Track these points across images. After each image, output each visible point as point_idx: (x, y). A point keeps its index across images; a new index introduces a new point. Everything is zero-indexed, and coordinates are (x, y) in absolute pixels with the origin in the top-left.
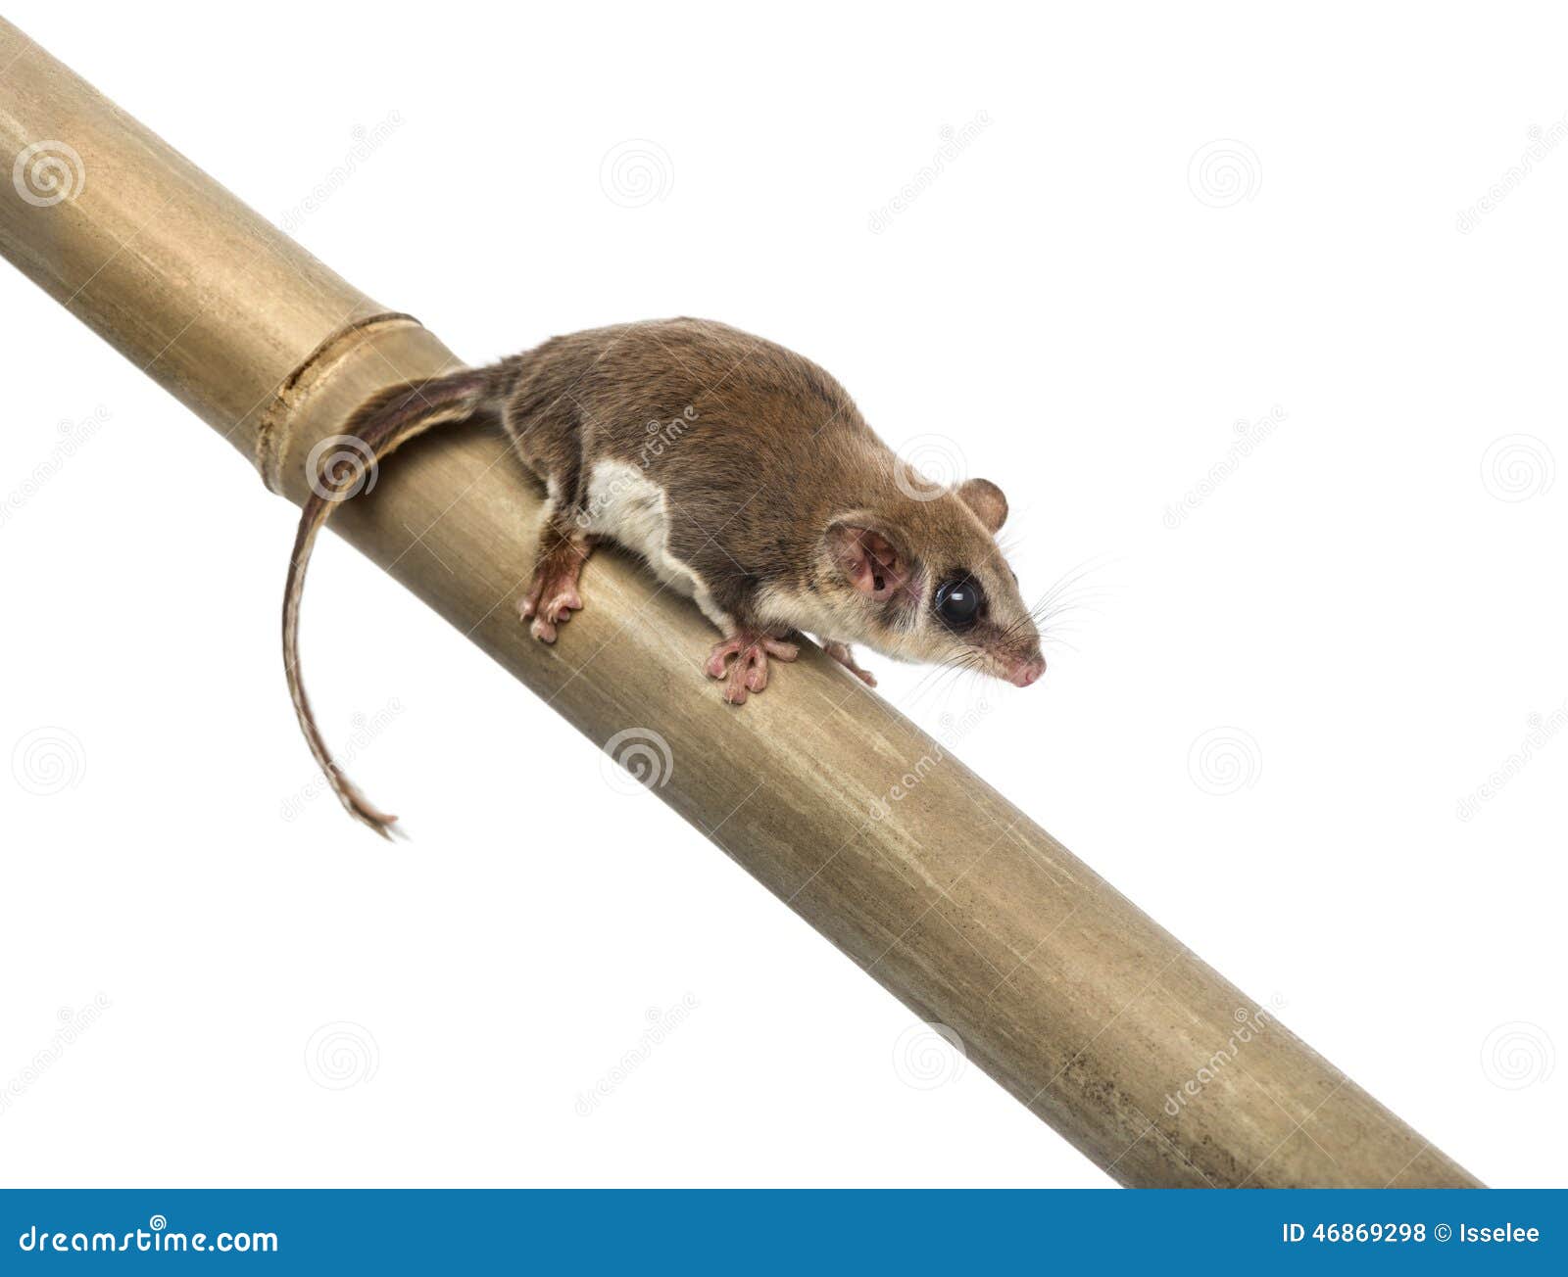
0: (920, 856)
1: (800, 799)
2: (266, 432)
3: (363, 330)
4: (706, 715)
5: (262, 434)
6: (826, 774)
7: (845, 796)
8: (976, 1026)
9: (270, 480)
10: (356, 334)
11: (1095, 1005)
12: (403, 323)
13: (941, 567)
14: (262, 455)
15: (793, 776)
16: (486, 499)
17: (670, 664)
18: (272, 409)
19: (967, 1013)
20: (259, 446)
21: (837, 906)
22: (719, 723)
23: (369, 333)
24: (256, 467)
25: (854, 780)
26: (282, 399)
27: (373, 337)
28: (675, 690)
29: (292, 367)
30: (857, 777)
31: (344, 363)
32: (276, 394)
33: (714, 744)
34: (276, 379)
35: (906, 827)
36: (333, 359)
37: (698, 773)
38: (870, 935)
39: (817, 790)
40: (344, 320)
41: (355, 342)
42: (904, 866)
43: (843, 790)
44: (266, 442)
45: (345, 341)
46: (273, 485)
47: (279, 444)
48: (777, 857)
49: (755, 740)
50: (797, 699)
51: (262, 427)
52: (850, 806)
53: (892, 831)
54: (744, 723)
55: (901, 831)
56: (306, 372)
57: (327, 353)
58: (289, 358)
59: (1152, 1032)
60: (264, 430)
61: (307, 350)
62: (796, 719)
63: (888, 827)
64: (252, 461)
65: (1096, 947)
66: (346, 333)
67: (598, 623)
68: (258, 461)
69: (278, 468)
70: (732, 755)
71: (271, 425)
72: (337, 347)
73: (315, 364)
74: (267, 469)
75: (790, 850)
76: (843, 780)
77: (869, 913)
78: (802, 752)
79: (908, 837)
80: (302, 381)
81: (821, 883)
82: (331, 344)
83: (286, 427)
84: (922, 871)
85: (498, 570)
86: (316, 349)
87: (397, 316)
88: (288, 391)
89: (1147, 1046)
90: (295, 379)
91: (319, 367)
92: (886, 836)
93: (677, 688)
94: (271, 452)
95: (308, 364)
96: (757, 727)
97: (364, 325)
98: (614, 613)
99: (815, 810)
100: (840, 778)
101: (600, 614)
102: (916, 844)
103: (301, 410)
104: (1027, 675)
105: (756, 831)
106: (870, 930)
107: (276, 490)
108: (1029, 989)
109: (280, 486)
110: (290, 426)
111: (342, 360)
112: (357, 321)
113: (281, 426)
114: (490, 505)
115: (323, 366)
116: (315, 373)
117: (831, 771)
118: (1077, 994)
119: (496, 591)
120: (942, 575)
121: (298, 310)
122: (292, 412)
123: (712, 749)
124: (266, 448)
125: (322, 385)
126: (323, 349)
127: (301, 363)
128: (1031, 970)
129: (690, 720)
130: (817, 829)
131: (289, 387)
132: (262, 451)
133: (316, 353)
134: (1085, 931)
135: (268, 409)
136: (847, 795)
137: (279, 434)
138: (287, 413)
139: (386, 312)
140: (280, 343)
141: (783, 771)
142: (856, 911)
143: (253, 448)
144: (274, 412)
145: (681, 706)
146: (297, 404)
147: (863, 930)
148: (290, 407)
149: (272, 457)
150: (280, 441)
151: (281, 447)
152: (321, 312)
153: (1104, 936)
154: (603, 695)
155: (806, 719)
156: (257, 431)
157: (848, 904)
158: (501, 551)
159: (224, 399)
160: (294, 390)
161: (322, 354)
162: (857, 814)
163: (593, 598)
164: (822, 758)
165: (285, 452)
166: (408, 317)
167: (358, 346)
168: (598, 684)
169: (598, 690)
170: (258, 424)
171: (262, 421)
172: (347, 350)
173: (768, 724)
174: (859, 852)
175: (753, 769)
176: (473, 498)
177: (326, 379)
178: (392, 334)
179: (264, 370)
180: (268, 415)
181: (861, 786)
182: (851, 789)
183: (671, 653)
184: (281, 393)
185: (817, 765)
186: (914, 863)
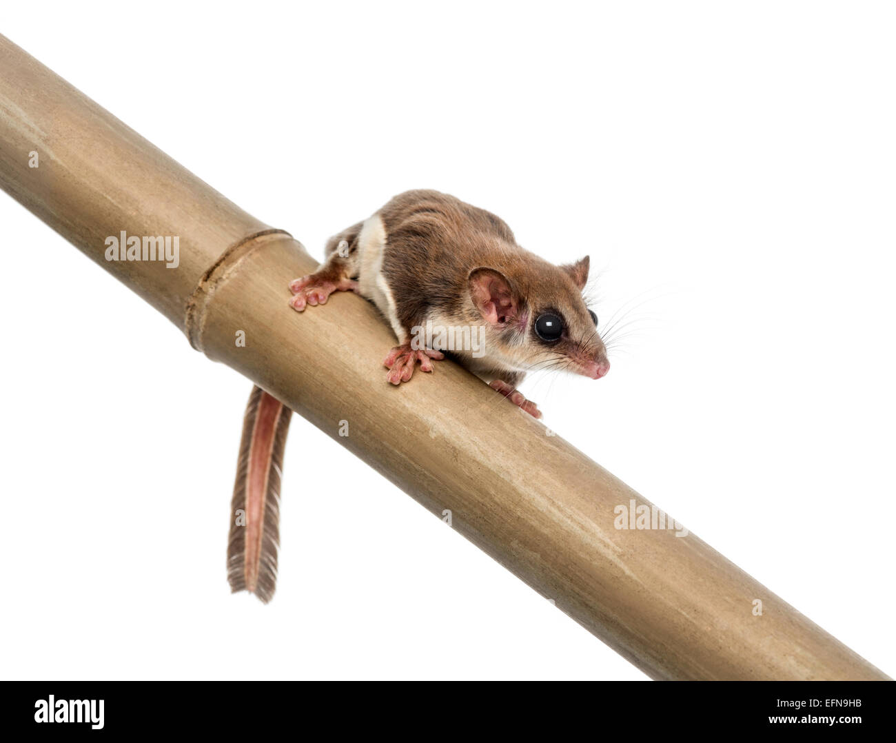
0: (621, 556)
1: (543, 524)
2: (191, 310)
3: (253, 241)
4: (481, 475)
5: (188, 311)
6: (558, 507)
7: (572, 521)
8: (661, 661)
9: (195, 342)
10: (248, 244)
11: (735, 643)
12: (279, 236)
13: (538, 306)
14: (188, 326)
15: (539, 511)
16: (336, 347)
17: (457, 444)
18: (194, 295)
19: (655, 654)
20: (186, 320)
21: (570, 591)
22: (490, 479)
23: (258, 243)
24: (184, 333)
25: (577, 511)
26: (200, 289)
27: (259, 245)
28: (461, 461)
29: (207, 267)
30: (579, 509)
31: (241, 263)
32: (197, 284)
33: (488, 493)
34: (196, 275)
35: (610, 538)
36: (234, 261)
37: (479, 512)
38: (591, 608)
39: (554, 519)
40: (240, 236)
41: (249, 249)
42: (611, 563)
43: (570, 517)
44: (191, 317)
45: (241, 249)
46: (196, 345)
47: (200, 318)
48: (531, 563)
49: (514, 489)
50: (539, 462)
51: (188, 307)
52: (575, 527)
53: (602, 542)
54: (506, 479)
55: (607, 540)
56: (216, 270)
57: (229, 257)
58: (205, 261)
59: (772, 659)
60: (189, 309)
61: (217, 256)
62: (538, 474)
63: (600, 539)
64: (182, 328)
65: (734, 608)
66: (241, 244)
67: (411, 421)
68: (186, 330)
69: (199, 334)
70: (499, 499)
71: (194, 305)
72: (236, 253)
73: (222, 264)
74: (192, 334)
75: (539, 556)
76: (570, 511)
77: (590, 594)
78: (543, 495)
79: (612, 544)
80: (214, 276)
81: (559, 577)
82: (232, 251)
83: (204, 306)
84: (622, 565)
85: (347, 391)
86: (223, 255)
87: (276, 231)
88: (205, 283)
89: (769, 668)
90: (209, 274)
91: (225, 267)
92: (599, 544)
93: (462, 459)
94: (195, 323)
95: (217, 265)
96: (514, 481)
97: (254, 237)
98: (421, 414)
99: (553, 531)
100: (569, 511)
101: (412, 415)
102: (617, 549)
103: (213, 295)
104: (598, 371)
105: (517, 546)
106: (591, 604)
107: (198, 348)
108: (693, 636)
109: (201, 345)
110: (207, 306)
111: (240, 261)
112: (249, 235)
113: (201, 305)
114: (339, 351)
115: (227, 265)
116: (222, 271)
117: (562, 506)
118: (723, 637)
119: (346, 404)
120: (539, 310)
121: (210, 229)
122: (208, 296)
123: (486, 496)
124: (191, 321)
125: (227, 278)
126: (227, 254)
127: (213, 264)
128: (694, 624)
129: (472, 479)
130: (555, 543)
131: (205, 280)
132: (188, 323)
133: (223, 257)
134: (727, 598)
135: (192, 295)
136: (573, 520)
137: (200, 312)
138: (204, 297)
139: (268, 229)
140: (198, 251)
141: (531, 507)
142: (582, 593)
143: (183, 321)
144: (196, 297)
145: (466, 471)
146: (211, 291)
147: (587, 605)
148: (205, 293)
149: (195, 327)
150: (201, 316)
151: (201, 320)
152: (224, 228)
153: (739, 600)
154: (417, 467)
155: (544, 474)
156: (185, 310)
157: (577, 589)
158: (348, 379)
159: (163, 289)
160: (208, 282)
161: (227, 258)
162: (579, 532)
163: (407, 405)
164: (556, 498)
165: (204, 323)
166: (283, 232)
167: (250, 252)
168: (412, 459)
169: (413, 463)
170: (186, 305)
171: (188, 303)
172: (243, 254)
173: (520, 479)
174: (582, 556)
175: (512, 507)
176: (328, 346)
177: (229, 274)
178: (272, 243)
179: (188, 269)
180: (192, 299)
181: (582, 514)
182: (575, 517)
183: (458, 437)
184: (200, 284)
185: (553, 502)
186: (617, 561)
